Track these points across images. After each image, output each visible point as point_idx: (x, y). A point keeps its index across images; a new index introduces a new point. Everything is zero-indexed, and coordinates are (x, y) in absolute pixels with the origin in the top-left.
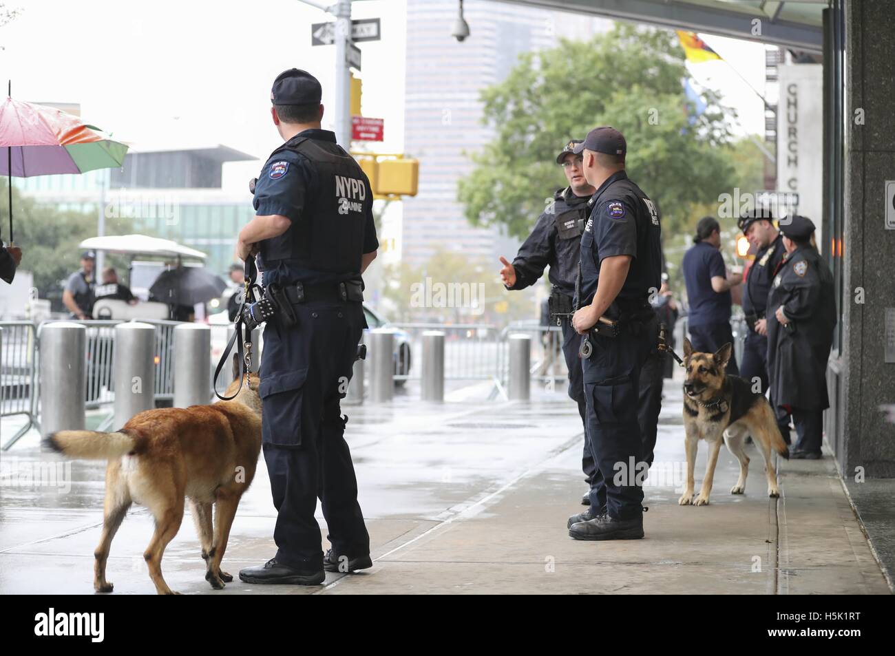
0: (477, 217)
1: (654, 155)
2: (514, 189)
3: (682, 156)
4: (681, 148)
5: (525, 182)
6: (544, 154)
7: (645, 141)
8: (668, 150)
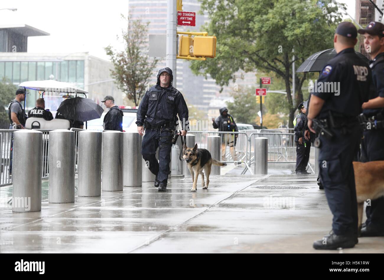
0: (198, 69)
1: (303, 32)
2: (220, 52)
3: (319, 33)
4: (319, 28)
5: (227, 48)
6: (237, 32)
7: (298, 24)
8: (312, 30)
